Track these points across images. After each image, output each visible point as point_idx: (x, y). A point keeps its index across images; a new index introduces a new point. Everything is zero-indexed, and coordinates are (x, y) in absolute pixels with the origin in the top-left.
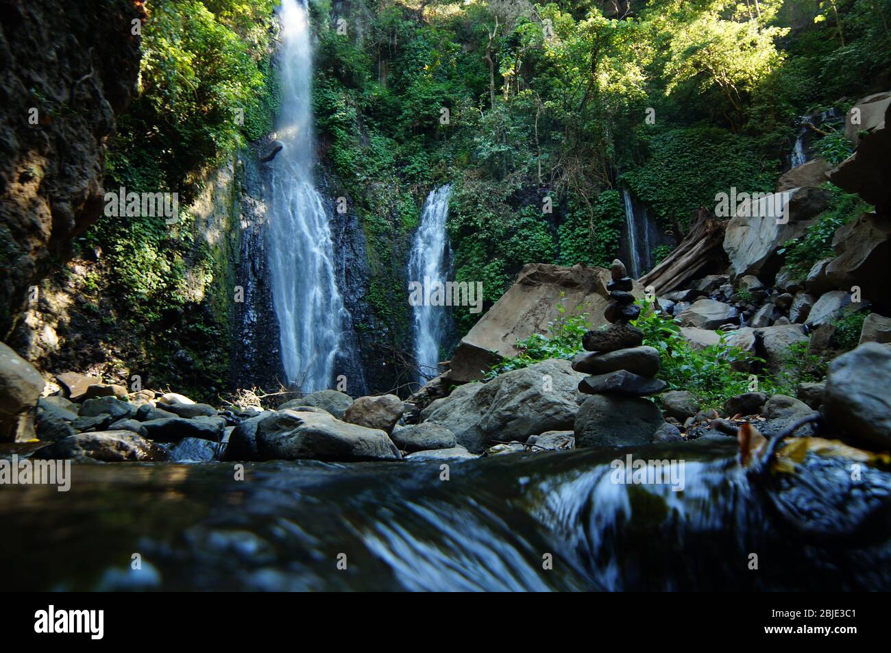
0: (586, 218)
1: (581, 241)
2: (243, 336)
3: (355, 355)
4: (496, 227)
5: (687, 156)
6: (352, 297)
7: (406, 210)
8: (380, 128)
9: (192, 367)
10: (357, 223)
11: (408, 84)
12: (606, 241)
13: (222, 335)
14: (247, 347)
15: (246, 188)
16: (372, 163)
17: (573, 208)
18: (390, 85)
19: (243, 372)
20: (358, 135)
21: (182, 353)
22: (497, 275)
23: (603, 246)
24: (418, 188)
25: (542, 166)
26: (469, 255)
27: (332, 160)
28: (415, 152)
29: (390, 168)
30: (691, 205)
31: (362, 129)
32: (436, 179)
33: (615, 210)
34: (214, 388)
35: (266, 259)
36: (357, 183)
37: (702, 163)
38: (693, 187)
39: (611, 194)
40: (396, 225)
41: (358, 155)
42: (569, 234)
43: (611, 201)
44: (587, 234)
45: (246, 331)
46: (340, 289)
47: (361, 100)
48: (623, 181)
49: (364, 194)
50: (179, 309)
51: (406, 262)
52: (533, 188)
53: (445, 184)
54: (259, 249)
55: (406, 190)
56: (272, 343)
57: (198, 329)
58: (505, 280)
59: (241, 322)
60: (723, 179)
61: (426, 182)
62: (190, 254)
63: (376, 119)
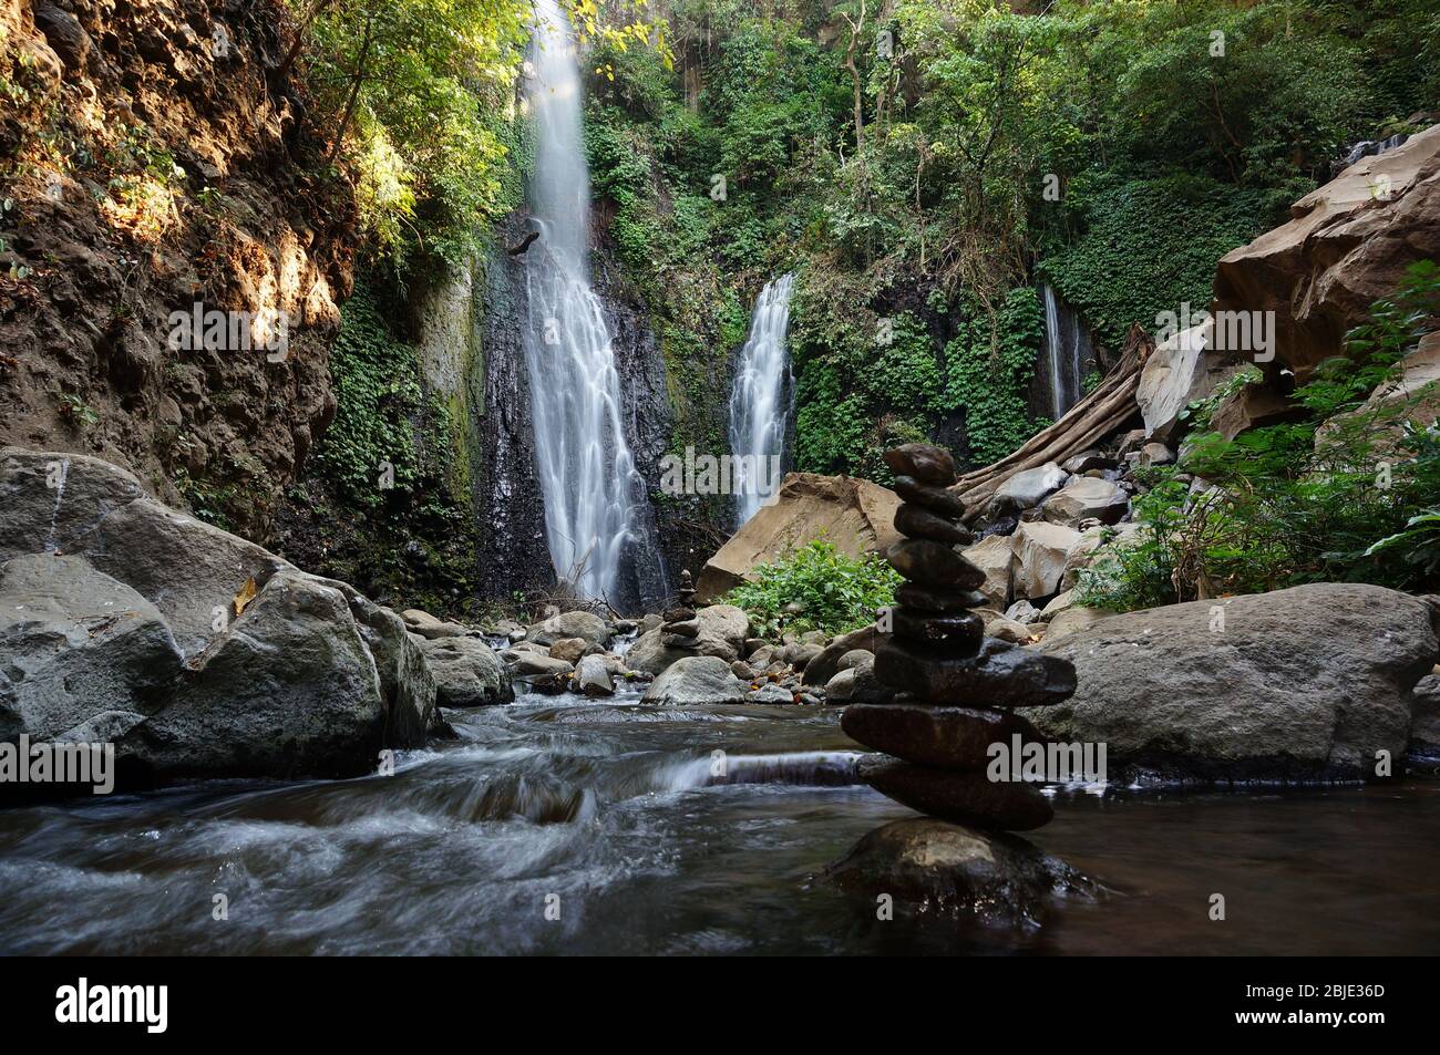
0: (987, 330)
1: (977, 366)
2: (493, 517)
3: (650, 538)
4: (853, 347)
5: (1144, 230)
6: (646, 454)
7: (727, 316)
8: (689, 181)
9: (426, 563)
10: (653, 340)
11: (730, 109)
12: (1016, 366)
13: (465, 518)
14: (498, 532)
15: (489, 303)
16: (676, 243)
17: (969, 314)
18: (704, 108)
19: (495, 567)
20: (654, 197)
21: (412, 545)
22: (855, 418)
23: (1010, 374)
24: (746, 279)
25: (927, 246)
26: (816, 386)
27: (615, 239)
28: (741, 221)
29: (703, 249)
30: (1143, 310)
31: (660, 187)
32: (773, 263)
33: (1029, 319)
34: (456, 591)
35: (521, 405)
36: (652, 276)
37: (1166, 240)
38: (1148, 281)
39: (1024, 293)
40: (712, 340)
41: (655, 230)
42: (961, 355)
43: (1024, 304)
44: (987, 355)
45: (498, 509)
46: (629, 442)
47: (657, 141)
48: (1043, 271)
49: (663, 294)
50: (408, 488)
51: (725, 397)
52: (911, 283)
53: (786, 272)
54: (511, 392)
55: (727, 284)
56: (533, 524)
57: (433, 512)
58: (866, 425)
59: (491, 499)
60: (1194, 268)
61: (758, 269)
62: (418, 410)
63: (682, 168)
